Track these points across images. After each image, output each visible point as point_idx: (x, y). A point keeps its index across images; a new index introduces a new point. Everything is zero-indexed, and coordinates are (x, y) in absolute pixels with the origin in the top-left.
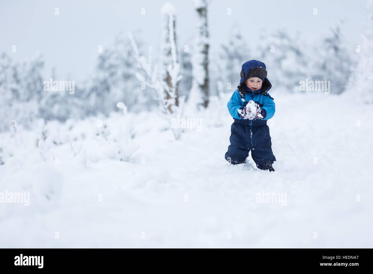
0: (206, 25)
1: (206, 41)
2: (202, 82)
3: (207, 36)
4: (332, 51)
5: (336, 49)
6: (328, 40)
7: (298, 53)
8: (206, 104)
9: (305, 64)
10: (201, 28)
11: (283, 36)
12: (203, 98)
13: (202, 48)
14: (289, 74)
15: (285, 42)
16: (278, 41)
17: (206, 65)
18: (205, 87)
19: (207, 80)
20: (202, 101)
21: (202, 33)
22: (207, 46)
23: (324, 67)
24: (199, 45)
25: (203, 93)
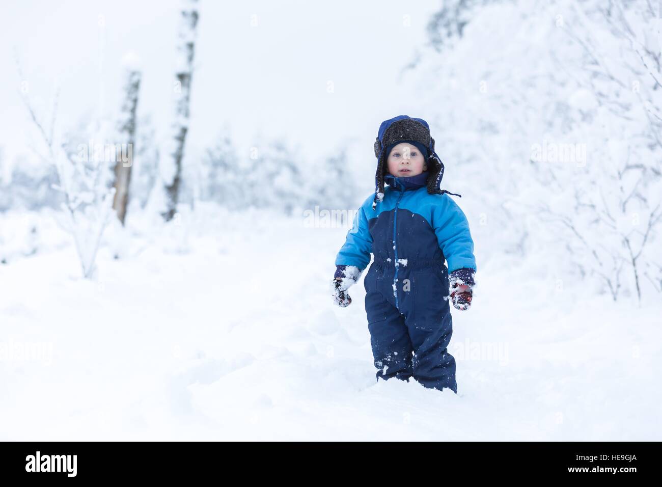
0: (187, 99)
1: (184, 122)
2: (170, 181)
3: (187, 115)
4: (334, 174)
5: (340, 172)
6: (332, 161)
7: (294, 169)
8: (170, 215)
9: (301, 184)
10: (180, 102)
11: (280, 147)
12: (169, 206)
13: (177, 132)
14: (281, 194)
15: (282, 155)
16: (273, 153)
17: (178, 158)
18: (174, 189)
19: (177, 180)
20: (165, 209)
21: (179, 110)
22: (184, 131)
23: (322, 191)
24: (174, 126)
25: (170, 197)
